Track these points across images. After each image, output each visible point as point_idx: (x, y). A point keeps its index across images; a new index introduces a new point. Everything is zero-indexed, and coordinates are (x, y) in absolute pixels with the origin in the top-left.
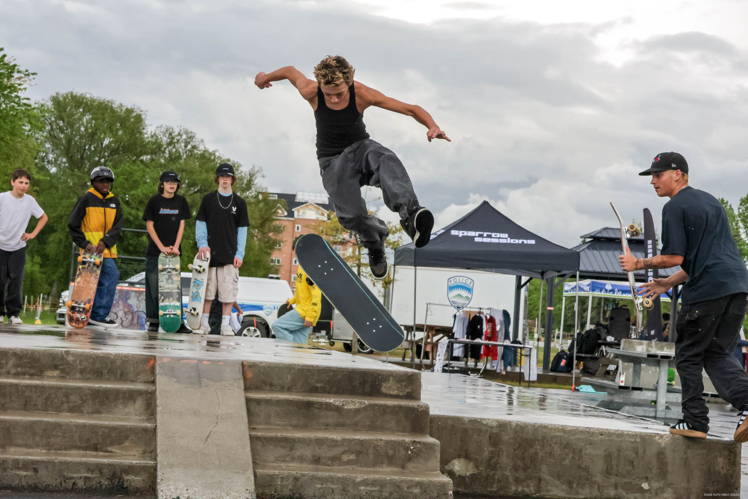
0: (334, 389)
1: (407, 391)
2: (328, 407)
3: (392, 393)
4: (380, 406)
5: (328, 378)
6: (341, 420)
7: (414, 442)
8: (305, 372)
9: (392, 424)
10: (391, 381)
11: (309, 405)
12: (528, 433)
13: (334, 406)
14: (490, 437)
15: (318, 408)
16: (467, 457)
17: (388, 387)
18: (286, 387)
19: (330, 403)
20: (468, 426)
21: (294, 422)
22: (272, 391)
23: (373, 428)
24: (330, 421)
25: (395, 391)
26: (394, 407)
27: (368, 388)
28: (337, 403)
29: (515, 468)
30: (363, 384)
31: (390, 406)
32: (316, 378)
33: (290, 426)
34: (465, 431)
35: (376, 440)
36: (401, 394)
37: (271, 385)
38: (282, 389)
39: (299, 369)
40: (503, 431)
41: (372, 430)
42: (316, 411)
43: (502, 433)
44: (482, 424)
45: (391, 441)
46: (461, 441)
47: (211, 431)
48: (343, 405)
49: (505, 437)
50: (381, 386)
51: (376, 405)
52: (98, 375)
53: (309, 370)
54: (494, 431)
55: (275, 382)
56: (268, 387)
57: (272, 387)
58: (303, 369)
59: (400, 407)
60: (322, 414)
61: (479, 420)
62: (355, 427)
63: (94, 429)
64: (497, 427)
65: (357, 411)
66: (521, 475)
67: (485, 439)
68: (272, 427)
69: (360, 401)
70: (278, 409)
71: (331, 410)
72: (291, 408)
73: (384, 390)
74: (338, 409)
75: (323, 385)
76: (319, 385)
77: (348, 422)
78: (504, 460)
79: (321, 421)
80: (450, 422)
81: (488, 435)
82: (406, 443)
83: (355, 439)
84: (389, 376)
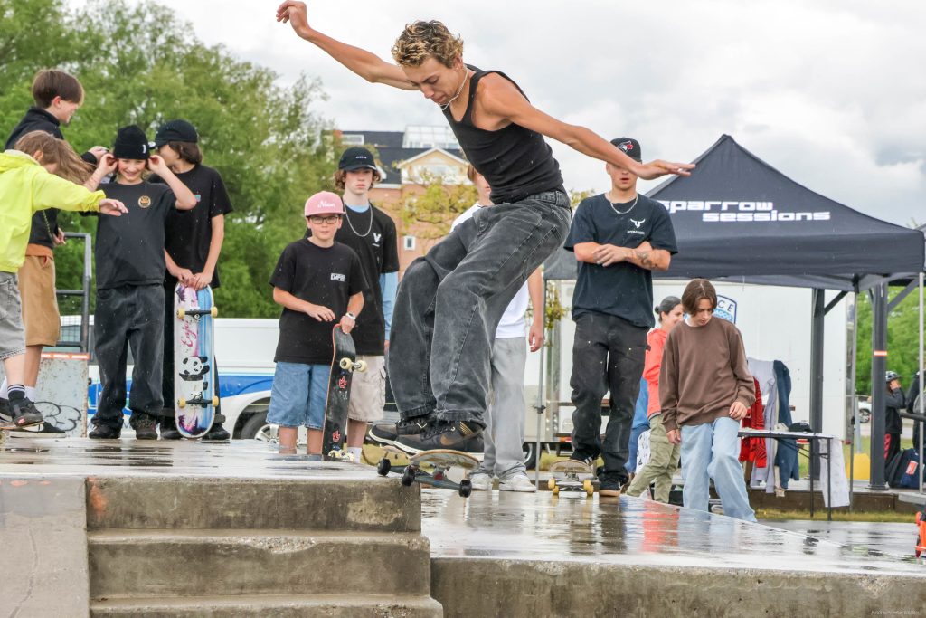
0: (260, 521)
1: (395, 515)
2: (243, 552)
3: (367, 521)
4: (338, 545)
5: (247, 501)
6: (267, 577)
7: (395, 607)
8: (205, 490)
9: (363, 578)
10: (365, 501)
11: (207, 551)
12: (622, 583)
13: (255, 550)
14: (552, 595)
15: (225, 556)
17: (362, 512)
18: (171, 521)
19: (246, 546)
20: (511, 577)
21: (181, 584)
22: (143, 529)
23: (326, 587)
24: (247, 577)
25: (374, 518)
26: (365, 546)
27: (322, 516)
28: (258, 546)
30: (313, 507)
31: (357, 546)
32: (226, 501)
33: (173, 591)
34: (506, 586)
35: (326, 608)
36: (385, 523)
37: (142, 518)
38: (163, 525)
39: (192, 487)
40: (576, 583)
41: (326, 592)
42: (221, 561)
43: (574, 586)
44: (536, 571)
45: (353, 608)
46: (499, 605)
47: (17, 609)
48: (271, 547)
49: (580, 594)
50: (347, 510)
51: (331, 544)
53: (213, 486)
54: (560, 583)
55: (149, 512)
56: (136, 523)
57: (143, 521)
58: (201, 486)
59: (376, 546)
60: (231, 566)
61: (531, 565)
62: (295, 586)
64: (565, 575)
65: (296, 557)
67: (543, 597)
68: (140, 595)
69: (302, 538)
70: (149, 561)
71: (248, 558)
72: (173, 558)
73: (352, 517)
74: (261, 556)
75: (239, 513)
76: (231, 514)
77: (280, 578)
79: (230, 579)
80: (477, 571)
81: (548, 591)
82: (381, 611)
83: (286, 609)
84: (361, 491)
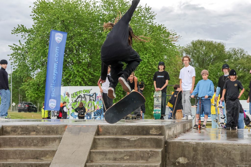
0: (132, 133)
1: (160, 132)
2: (125, 140)
3: (154, 133)
5: (129, 129)
6: (130, 145)
7: (151, 151)
8: (121, 127)
9: (149, 145)
10: (153, 129)
11: (117, 139)
12: (208, 146)
14: (193, 148)
15: (121, 140)
16: (184, 156)
17: (153, 131)
18: (115, 133)
19: (125, 138)
20: (184, 145)
21: (113, 146)
22: (109, 135)
24: (125, 145)
25: (155, 133)
26: (149, 138)
27: (145, 132)
28: (127, 138)
29: (204, 160)
30: (143, 130)
31: (147, 138)
32: (125, 129)
33: (111, 147)
34: (183, 146)
35: (136, 151)
36: (157, 134)
38: (113, 134)
39: (119, 127)
40: (198, 146)
42: (120, 141)
43: (198, 147)
44: (190, 144)
45: (142, 151)
46: (182, 150)
47: (76, 150)
48: (130, 139)
49: (199, 148)
50: (150, 131)
51: (142, 138)
52: (49, 133)
53: (123, 127)
54: (195, 146)
55: (111, 132)
56: (108, 134)
57: (109, 134)
58: (120, 127)
59: (151, 138)
60: (122, 142)
61: (188, 142)
63: (36, 151)
64: (196, 144)
65: (135, 141)
66: (206, 162)
67: (191, 149)
68: (105, 148)
69: (136, 137)
70: (106, 141)
71: (125, 141)
72: (111, 141)
73: (151, 132)
74: (128, 140)
75: (128, 132)
76: (127, 132)
77: (132, 145)
78: (199, 157)
79: (122, 145)
80: (177, 144)
81: (192, 147)
82: (148, 152)
83: (128, 151)
84: (152, 127)
